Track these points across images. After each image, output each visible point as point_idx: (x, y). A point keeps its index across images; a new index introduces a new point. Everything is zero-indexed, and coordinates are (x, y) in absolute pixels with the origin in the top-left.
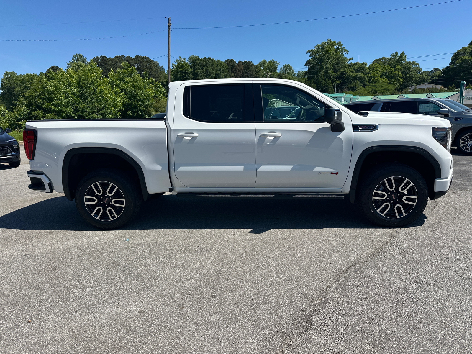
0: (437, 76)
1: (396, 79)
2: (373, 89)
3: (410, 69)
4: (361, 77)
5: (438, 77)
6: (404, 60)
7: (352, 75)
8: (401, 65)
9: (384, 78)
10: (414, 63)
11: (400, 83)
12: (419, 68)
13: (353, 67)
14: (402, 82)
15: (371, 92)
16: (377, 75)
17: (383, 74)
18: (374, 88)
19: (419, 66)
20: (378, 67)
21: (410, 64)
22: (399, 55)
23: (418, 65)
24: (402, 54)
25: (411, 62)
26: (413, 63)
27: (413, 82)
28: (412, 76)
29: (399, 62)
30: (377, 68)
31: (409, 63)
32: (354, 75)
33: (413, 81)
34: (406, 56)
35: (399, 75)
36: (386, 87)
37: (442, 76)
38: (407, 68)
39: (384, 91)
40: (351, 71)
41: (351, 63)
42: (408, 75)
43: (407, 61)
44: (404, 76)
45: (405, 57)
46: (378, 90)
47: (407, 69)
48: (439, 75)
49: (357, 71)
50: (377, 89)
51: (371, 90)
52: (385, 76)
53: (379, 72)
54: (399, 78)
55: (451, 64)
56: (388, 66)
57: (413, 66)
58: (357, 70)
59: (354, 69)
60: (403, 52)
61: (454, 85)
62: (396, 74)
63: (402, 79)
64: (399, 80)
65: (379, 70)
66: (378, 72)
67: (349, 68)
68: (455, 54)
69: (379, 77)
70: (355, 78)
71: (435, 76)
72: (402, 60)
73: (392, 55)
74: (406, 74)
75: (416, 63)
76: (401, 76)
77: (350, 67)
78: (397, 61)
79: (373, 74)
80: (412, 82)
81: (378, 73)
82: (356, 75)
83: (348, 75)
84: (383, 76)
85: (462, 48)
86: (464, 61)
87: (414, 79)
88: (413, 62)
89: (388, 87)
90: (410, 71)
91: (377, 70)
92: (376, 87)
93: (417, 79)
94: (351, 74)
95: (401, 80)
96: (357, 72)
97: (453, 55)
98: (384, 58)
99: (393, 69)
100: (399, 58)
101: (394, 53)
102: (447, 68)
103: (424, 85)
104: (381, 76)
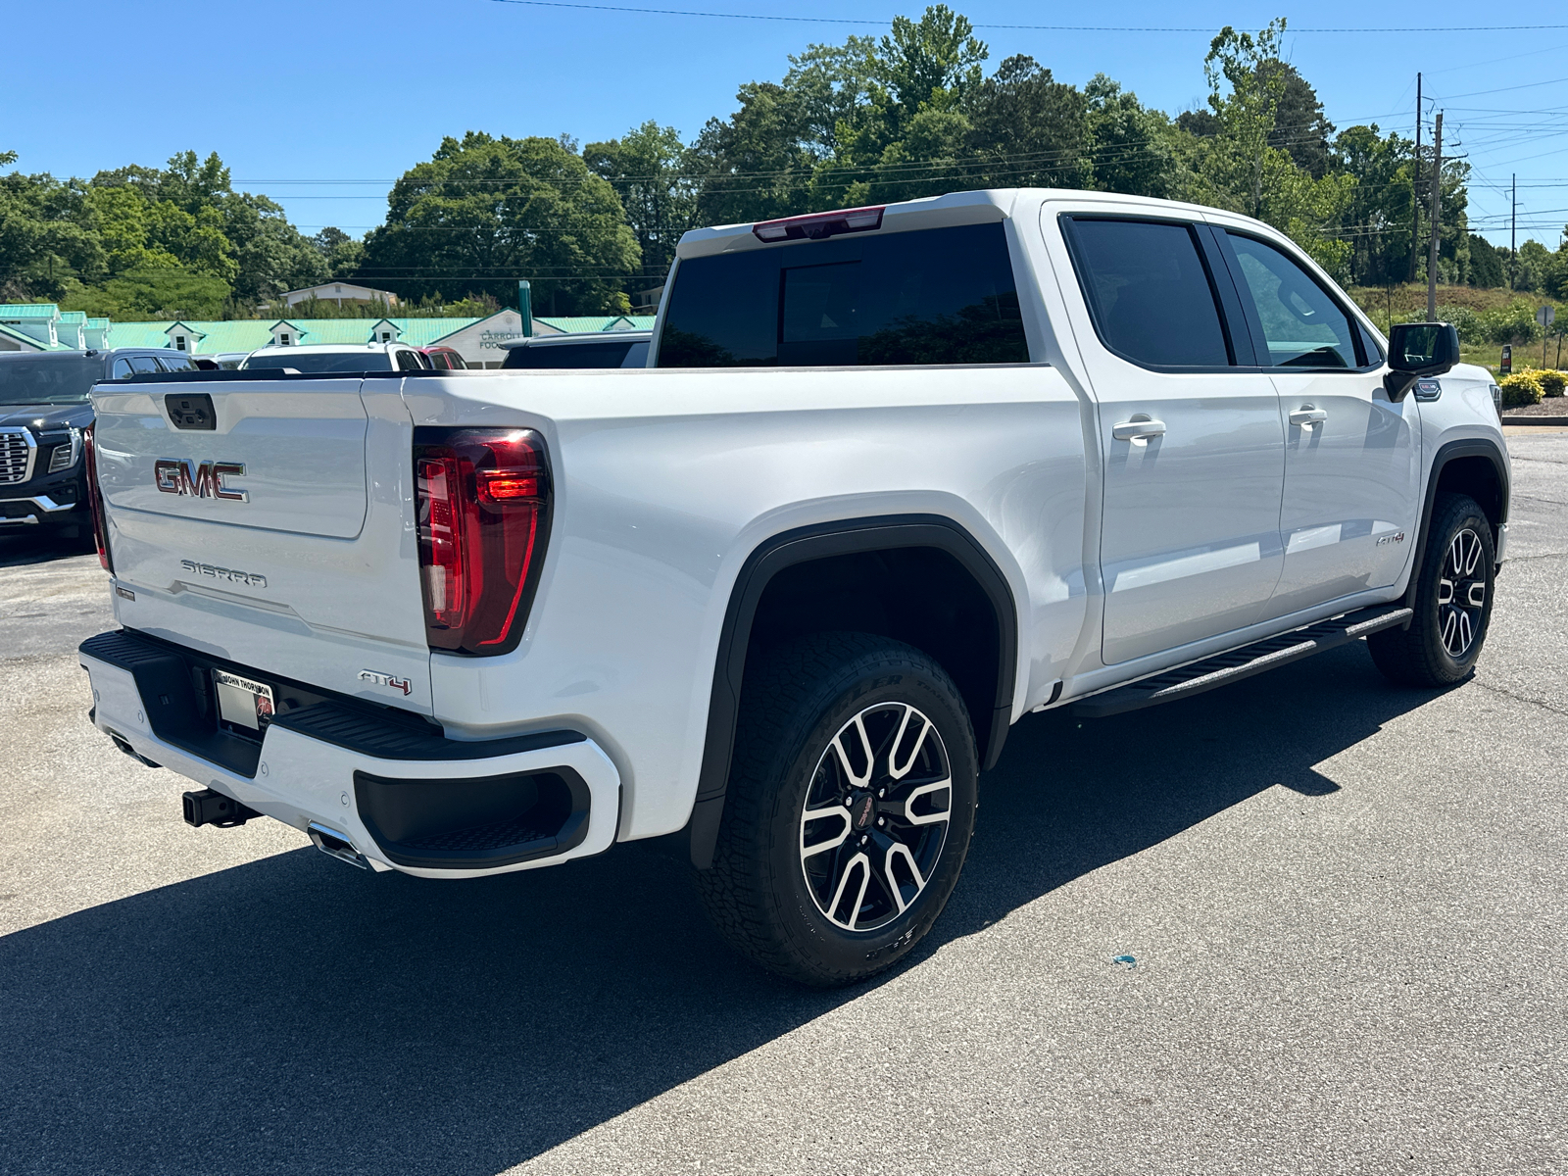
0: (353, 257)
1: (209, 259)
2: (142, 294)
3: (253, 223)
4: (75, 239)
5: (356, 260)
6: (224, 186)
7: (31, 230)
8: (216, 202)
9: (162, 252)
10: (263, 203)
11: (227, 277)
12: (285, 222)
13: (29, 193)
14: (235, 270)
15: (140, 308)
16: (131, 237)
17: (156, 237)
18: (146, 289)
19: (283, 215)
20: (130, 207)
21: (250, 206)
22: (201, 164)
23: (281, 210)
24: (213, 165)
25: (254, 196)
26: (260, 203)
27: (272, 273)
28: (266, 249)
29: (206, 193)
30: (126, 208)
31: (244, 200)
32: (42, 229)
33: (273, 270)
34: (228, 170)
35: (222, 246)
36: (193, 288)
37: (368, 259)
38: (240, 218)
39: (190, 302)
40: (23, 212)
41: (15, 175)
42: (249, 246)
43: (235, 191)
44: (238, 248)
45: (225, 176)
46: (164, 298)
47: (245, 223)
48: (358, 255)
49: (50, 213)
50: (160, 295)
51: (137, 298)
52: (164, 243)
53: (138, 226)
54: (223, 257)
55: (393, 217)
56: (170, 205)
57: (263, 214)
58: (49, 208)
59: (33, 201)
60: (214, 155)
61: (438, 295)
62: (206, 238)
63: (233, 261)
64: (222, 264)
65: (135, 217)
66: (133, 226)
67: (8, 198)
68: (399, 184)
69: (141, 246)
70: (52, 241)
71: (347, 259)
72: (218, 188)
73: (172, 162)
74: (241, 244)
75: (272, 203)
76: (228, 249)
77: (14, 191)
78: (196, 187)
79: (113, 233)
80: (267, 274)
81: (131, 229)
82: (50, 231)
83: (9, 226)
84: (157, 244)
85: (418, 165)
86: (431, 213)
87: (275, 264)
88: (258, 197)
89: (204, 287)
90: (254, 232)
91: (127, 218)
92: (152, 286)
93: (286, 263)
94: (26, 224)
95: (230, 263)
96: (51, 218)
97: (392, 187)
98: (138, 168)
99: (191, 220)
100: (202, 177)
101: (180, 156)
102: (381, 231)
103: (334, 288)
104: (148, 245)
